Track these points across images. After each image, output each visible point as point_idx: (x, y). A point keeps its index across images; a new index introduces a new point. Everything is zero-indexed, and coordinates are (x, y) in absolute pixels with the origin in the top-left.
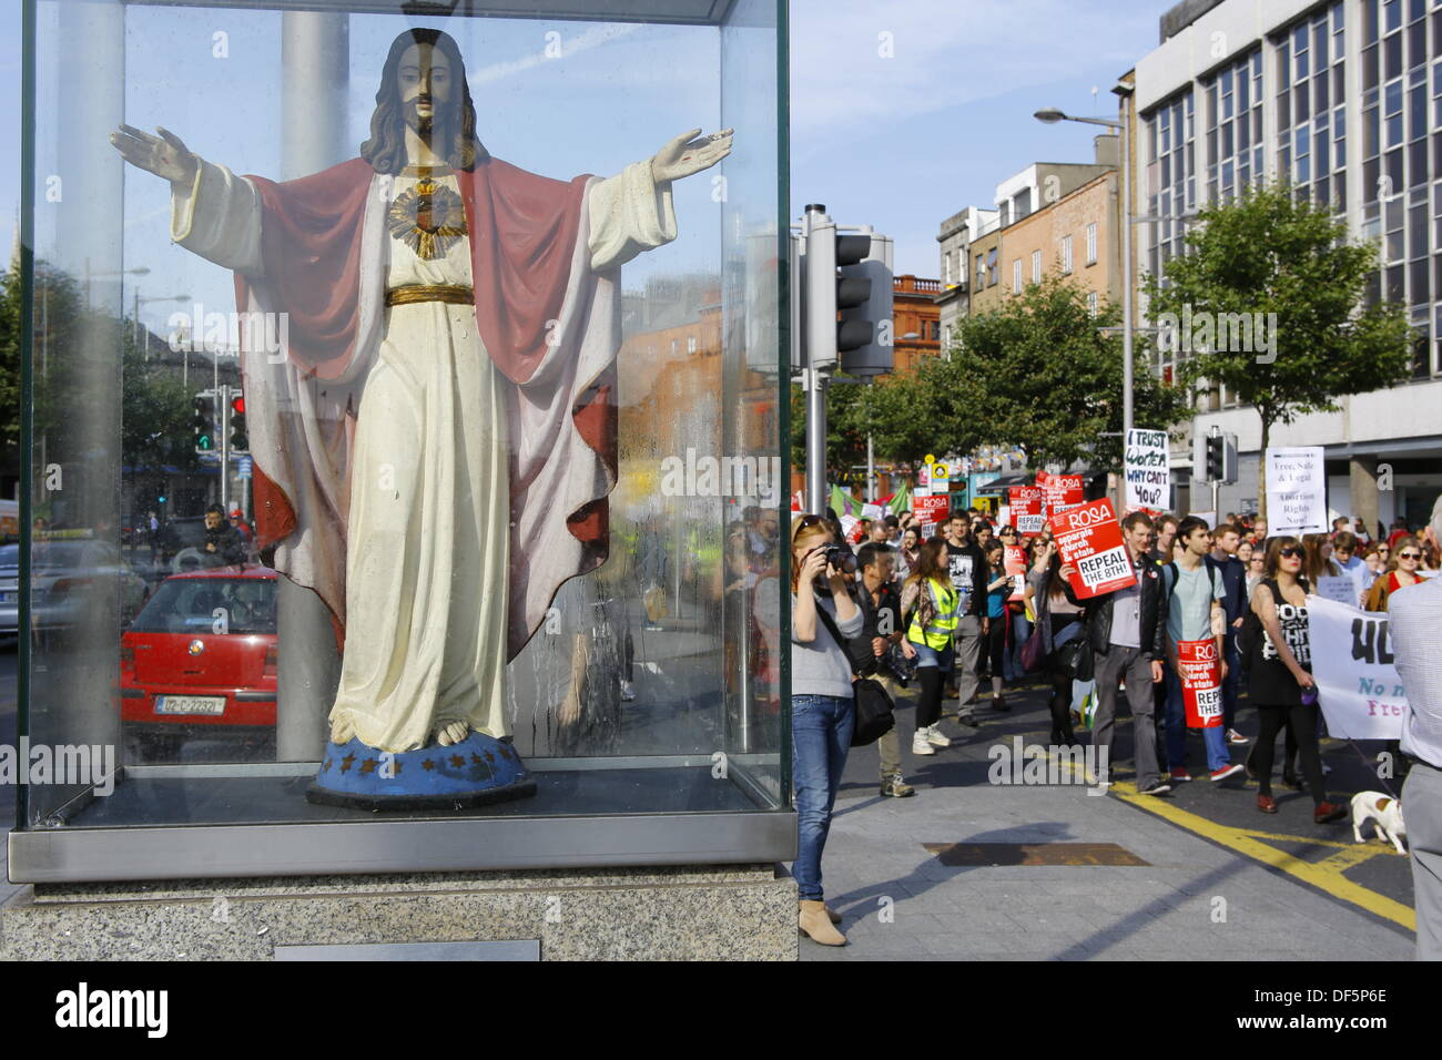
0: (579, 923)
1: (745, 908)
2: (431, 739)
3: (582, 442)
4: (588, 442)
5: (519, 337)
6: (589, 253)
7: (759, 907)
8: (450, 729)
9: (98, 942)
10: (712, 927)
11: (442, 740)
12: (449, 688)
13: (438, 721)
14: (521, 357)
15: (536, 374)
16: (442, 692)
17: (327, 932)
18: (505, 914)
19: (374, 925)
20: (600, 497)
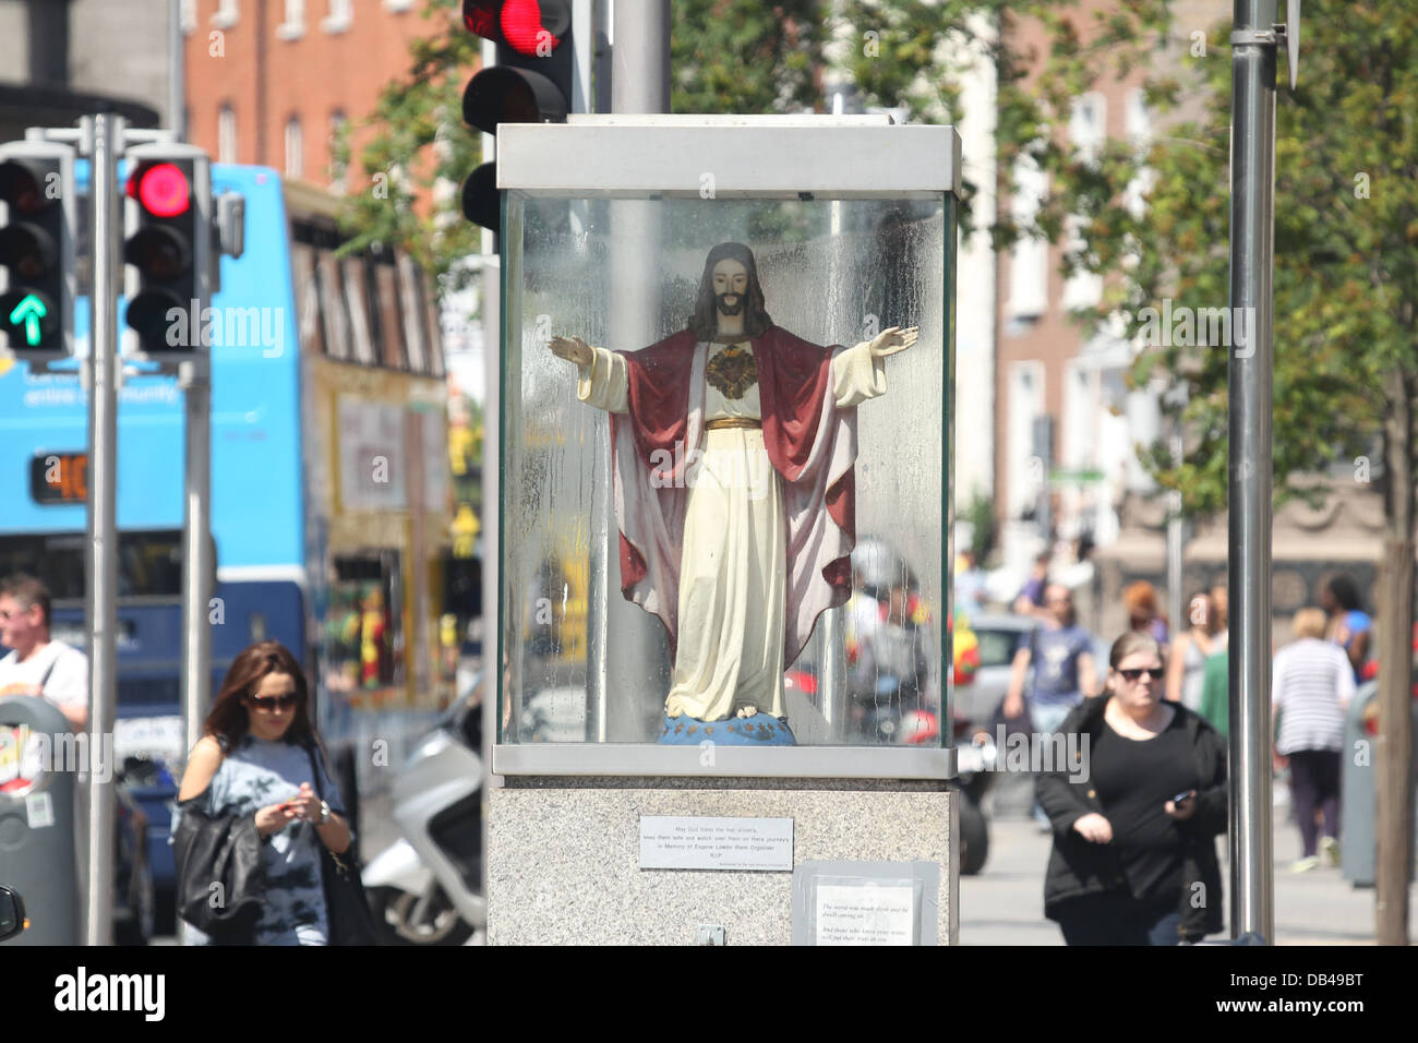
0: (817, 810)
1: (917, 805)
2: (733, 714)
3: (832, 520)
4: (836, 521)
5: (791, 451)
6: (835, 398)
7: (926, 805)
8: (746, 709)
9: (542, 810)
10: (896, 816)
11: (740, 713)
12: (745, 682)
13: (738, 703)
14: (791, 463)
15: (801, 475)
16: (740, 685)
17: (670, 810)
18: (773, 803)
19: (697, 805)
20: (842, 556)
